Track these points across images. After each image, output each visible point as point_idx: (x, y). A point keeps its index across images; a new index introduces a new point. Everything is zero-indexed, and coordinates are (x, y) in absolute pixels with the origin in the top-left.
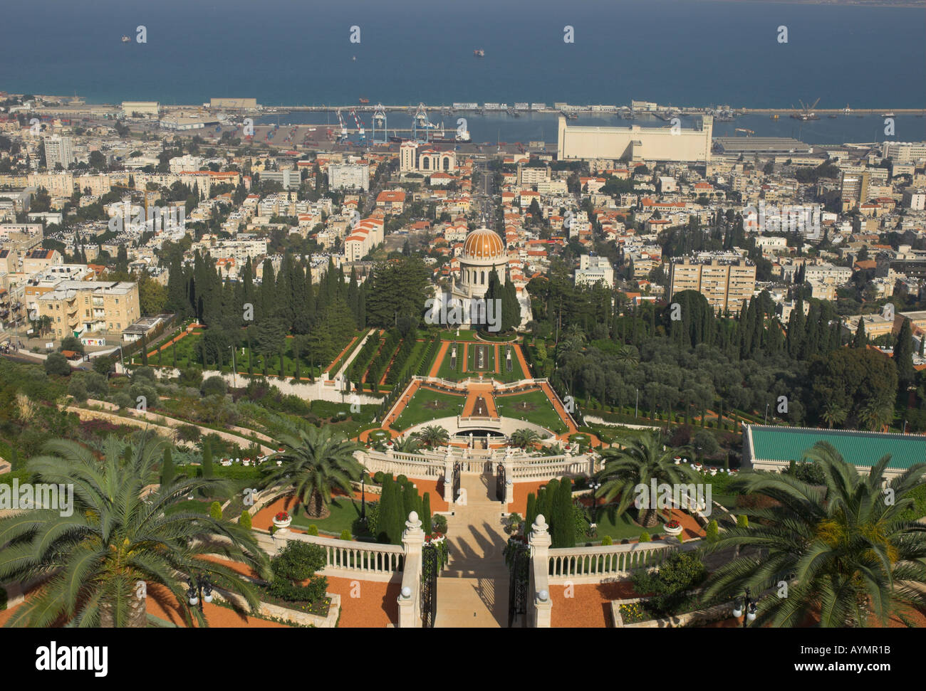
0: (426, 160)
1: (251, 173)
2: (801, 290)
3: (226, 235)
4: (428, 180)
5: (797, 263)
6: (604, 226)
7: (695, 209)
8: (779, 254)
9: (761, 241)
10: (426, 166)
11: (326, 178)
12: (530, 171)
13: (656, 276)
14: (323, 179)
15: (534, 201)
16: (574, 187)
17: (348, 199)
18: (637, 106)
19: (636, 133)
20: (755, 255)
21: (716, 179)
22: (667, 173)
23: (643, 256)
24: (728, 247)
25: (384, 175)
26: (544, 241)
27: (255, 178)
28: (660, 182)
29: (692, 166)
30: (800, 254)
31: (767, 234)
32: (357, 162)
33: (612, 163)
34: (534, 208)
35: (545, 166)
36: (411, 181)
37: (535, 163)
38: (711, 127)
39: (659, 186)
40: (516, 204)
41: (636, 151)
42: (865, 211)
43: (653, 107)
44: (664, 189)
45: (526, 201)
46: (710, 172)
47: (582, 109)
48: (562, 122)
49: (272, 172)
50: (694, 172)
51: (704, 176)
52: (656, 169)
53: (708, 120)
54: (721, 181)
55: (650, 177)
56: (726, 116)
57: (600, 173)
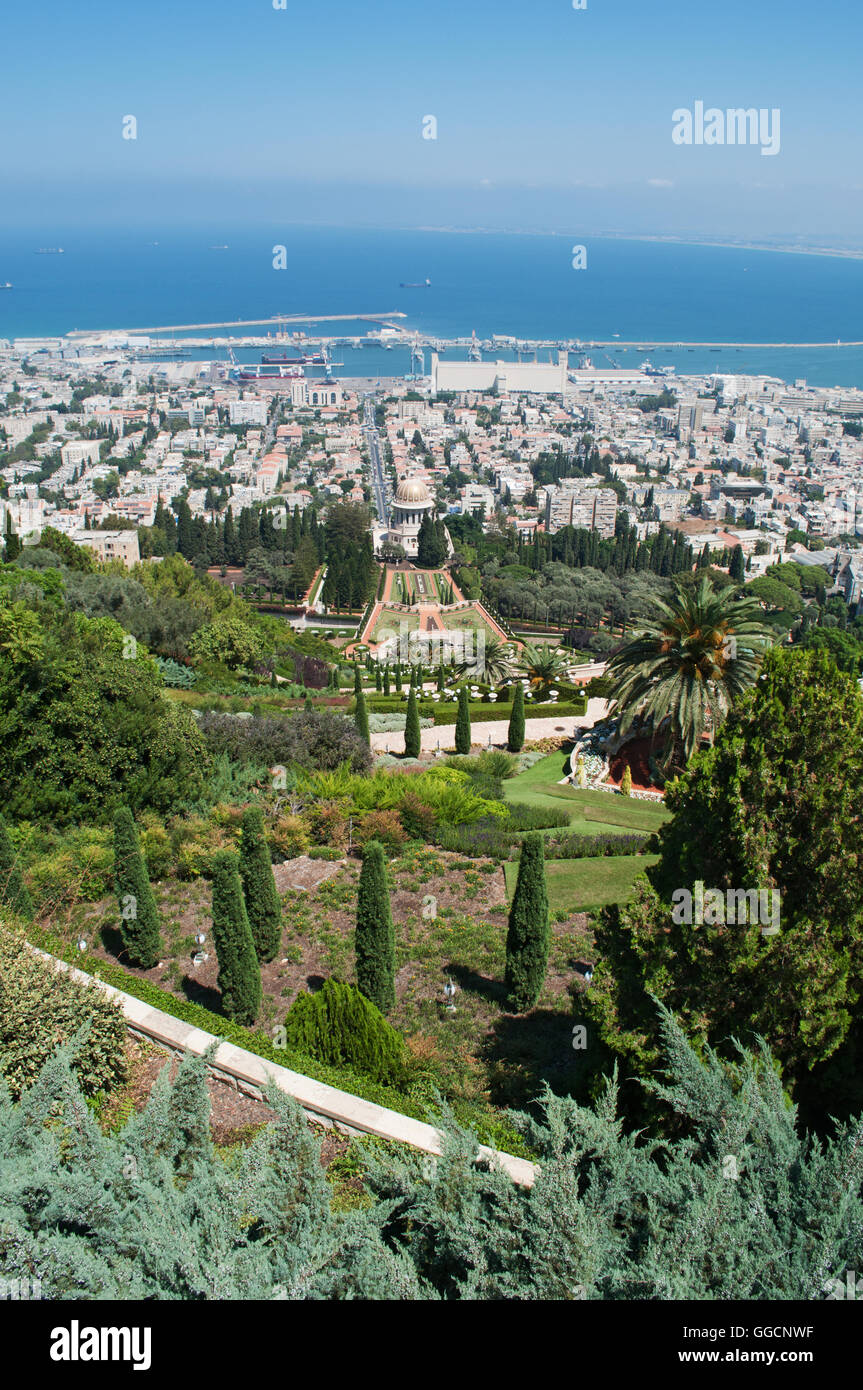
0: (315, 395)
1: (158, 411)
2: (649, 511)
3: (148, 472)
4: (318, 414)
5: (647, 486)
6: (480, 456)
7: (559, 438)
8: (630, 480)
9: (614, 468)
10: (315, 401)
11: (227, 413)
12: (410, 404)
13: (530, 500)
14: (224, 413)
15: (417, 435)
16: (449, 418)
17: (251, 433)
18: (499, 339)
19: (502, 368)
20: (611, 481)
21: (572, 410)
22: (530, 404)
23: (517, 483)
24: (588, 474)
25: (279, 409)
26: (430, 471)
27: (163, 416)
28: (525, 413)
29: (552, 397)
30: (648, 478)
31: (620, 461)
32: (252, 397)
33: (480, 395)
34: (417, 439)
35: (422, 399)
36: (303, 414)
37: (412, 397)
38: (566, 362)
39: (523, 419)
40: (401, 435)
41: (500, 385)
42: (699, 440)
43: (512, 340)
44: (528, 420)
45: (409, 435)
46: (566, 403)
47: (449, 343)
48: (435, 357)
49: (178, 410)
50: (553, 403)
51: (561, 407)
52: (520, 401)
53: (563, 355)
54: (576, 411)
55: (516, 407)
56: (576, 349)
57: (471, 405)
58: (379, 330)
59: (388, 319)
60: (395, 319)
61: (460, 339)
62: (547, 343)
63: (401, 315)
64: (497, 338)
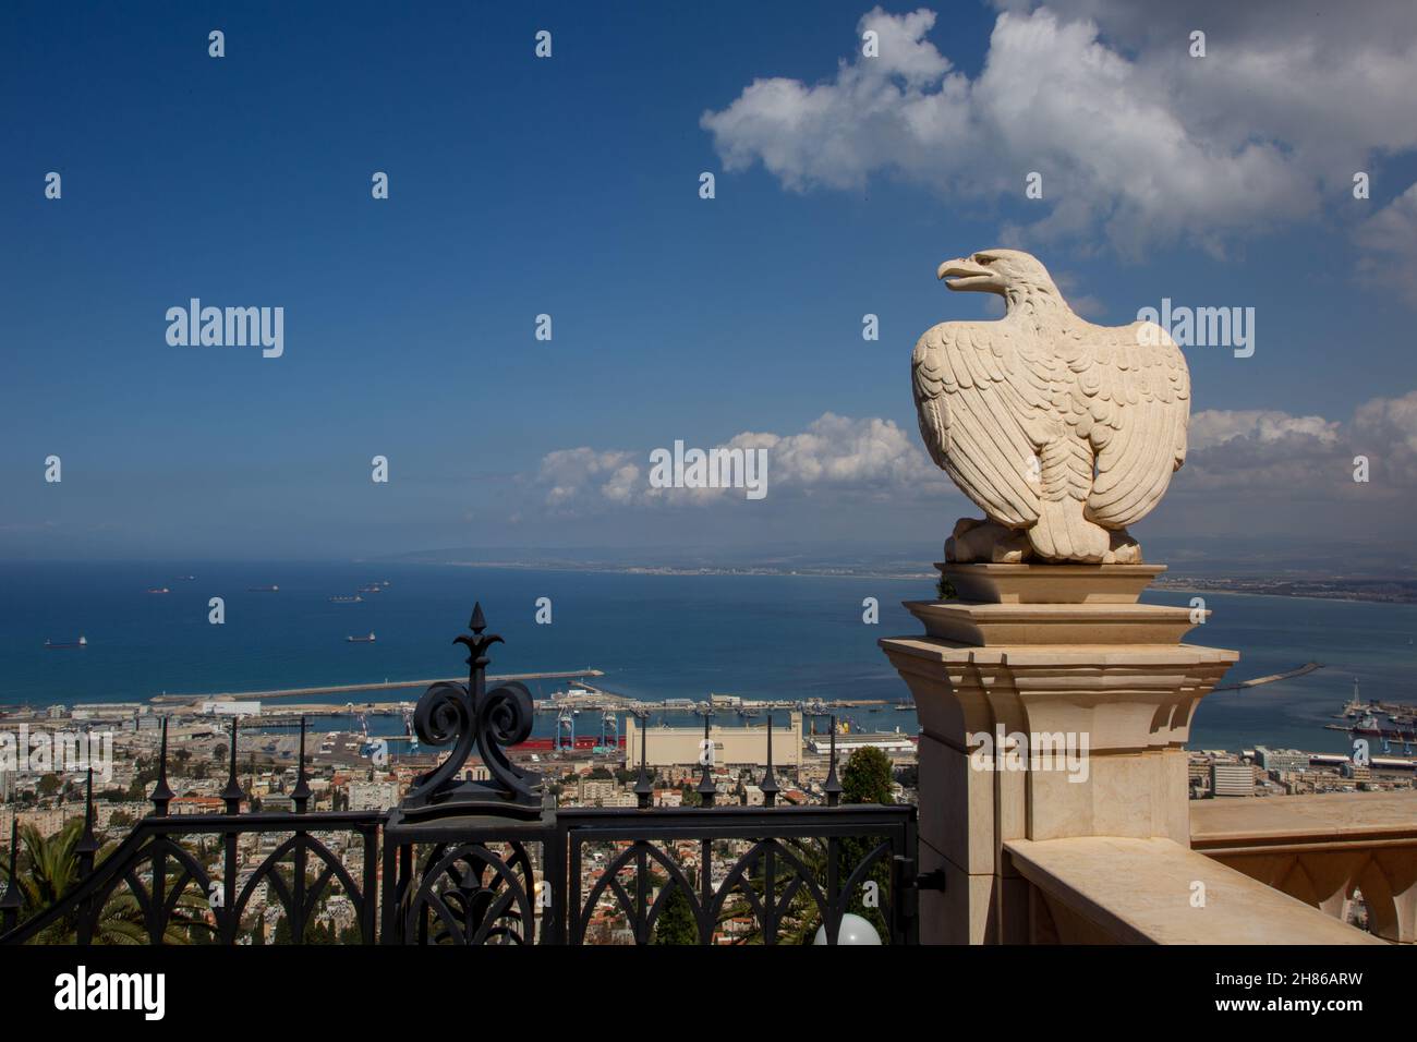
1: (251, 797)
6: (681, 850)
11: (346, 798)
12: (594, 784)
14: (342, 800)
18: (719, 699)
19: (714, 735)
21: (810, 786)
22: (753, 781)
27: (255, 804)
28: (746, 792)
29: (783, 771)
32: (386, 780)
33: (689, 770)
35: (611, 777)
37: (599, 774)
38: (800, 725)
39: (744, 800)
41: (716, 757)
43: (736, 700)
44: (750, 800)
46: (802, 778)
47: (652, 705)
48: (630, 723)
49: (278, 795)
50: (785, 779)
51: (795, 783)
52: (740, 777)
53: (796, 717)
54: (815, 788)
55: (734, 786)
56: (818, 709)
57: (676, 784)
58: (565, 692)
59: (577, 678)
60: (589, 678)
61: (668, 701)
62: (780, 704)
63: (597, 673)
64: (715, 698)
